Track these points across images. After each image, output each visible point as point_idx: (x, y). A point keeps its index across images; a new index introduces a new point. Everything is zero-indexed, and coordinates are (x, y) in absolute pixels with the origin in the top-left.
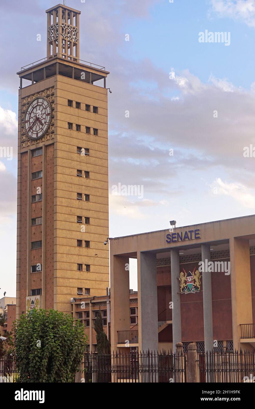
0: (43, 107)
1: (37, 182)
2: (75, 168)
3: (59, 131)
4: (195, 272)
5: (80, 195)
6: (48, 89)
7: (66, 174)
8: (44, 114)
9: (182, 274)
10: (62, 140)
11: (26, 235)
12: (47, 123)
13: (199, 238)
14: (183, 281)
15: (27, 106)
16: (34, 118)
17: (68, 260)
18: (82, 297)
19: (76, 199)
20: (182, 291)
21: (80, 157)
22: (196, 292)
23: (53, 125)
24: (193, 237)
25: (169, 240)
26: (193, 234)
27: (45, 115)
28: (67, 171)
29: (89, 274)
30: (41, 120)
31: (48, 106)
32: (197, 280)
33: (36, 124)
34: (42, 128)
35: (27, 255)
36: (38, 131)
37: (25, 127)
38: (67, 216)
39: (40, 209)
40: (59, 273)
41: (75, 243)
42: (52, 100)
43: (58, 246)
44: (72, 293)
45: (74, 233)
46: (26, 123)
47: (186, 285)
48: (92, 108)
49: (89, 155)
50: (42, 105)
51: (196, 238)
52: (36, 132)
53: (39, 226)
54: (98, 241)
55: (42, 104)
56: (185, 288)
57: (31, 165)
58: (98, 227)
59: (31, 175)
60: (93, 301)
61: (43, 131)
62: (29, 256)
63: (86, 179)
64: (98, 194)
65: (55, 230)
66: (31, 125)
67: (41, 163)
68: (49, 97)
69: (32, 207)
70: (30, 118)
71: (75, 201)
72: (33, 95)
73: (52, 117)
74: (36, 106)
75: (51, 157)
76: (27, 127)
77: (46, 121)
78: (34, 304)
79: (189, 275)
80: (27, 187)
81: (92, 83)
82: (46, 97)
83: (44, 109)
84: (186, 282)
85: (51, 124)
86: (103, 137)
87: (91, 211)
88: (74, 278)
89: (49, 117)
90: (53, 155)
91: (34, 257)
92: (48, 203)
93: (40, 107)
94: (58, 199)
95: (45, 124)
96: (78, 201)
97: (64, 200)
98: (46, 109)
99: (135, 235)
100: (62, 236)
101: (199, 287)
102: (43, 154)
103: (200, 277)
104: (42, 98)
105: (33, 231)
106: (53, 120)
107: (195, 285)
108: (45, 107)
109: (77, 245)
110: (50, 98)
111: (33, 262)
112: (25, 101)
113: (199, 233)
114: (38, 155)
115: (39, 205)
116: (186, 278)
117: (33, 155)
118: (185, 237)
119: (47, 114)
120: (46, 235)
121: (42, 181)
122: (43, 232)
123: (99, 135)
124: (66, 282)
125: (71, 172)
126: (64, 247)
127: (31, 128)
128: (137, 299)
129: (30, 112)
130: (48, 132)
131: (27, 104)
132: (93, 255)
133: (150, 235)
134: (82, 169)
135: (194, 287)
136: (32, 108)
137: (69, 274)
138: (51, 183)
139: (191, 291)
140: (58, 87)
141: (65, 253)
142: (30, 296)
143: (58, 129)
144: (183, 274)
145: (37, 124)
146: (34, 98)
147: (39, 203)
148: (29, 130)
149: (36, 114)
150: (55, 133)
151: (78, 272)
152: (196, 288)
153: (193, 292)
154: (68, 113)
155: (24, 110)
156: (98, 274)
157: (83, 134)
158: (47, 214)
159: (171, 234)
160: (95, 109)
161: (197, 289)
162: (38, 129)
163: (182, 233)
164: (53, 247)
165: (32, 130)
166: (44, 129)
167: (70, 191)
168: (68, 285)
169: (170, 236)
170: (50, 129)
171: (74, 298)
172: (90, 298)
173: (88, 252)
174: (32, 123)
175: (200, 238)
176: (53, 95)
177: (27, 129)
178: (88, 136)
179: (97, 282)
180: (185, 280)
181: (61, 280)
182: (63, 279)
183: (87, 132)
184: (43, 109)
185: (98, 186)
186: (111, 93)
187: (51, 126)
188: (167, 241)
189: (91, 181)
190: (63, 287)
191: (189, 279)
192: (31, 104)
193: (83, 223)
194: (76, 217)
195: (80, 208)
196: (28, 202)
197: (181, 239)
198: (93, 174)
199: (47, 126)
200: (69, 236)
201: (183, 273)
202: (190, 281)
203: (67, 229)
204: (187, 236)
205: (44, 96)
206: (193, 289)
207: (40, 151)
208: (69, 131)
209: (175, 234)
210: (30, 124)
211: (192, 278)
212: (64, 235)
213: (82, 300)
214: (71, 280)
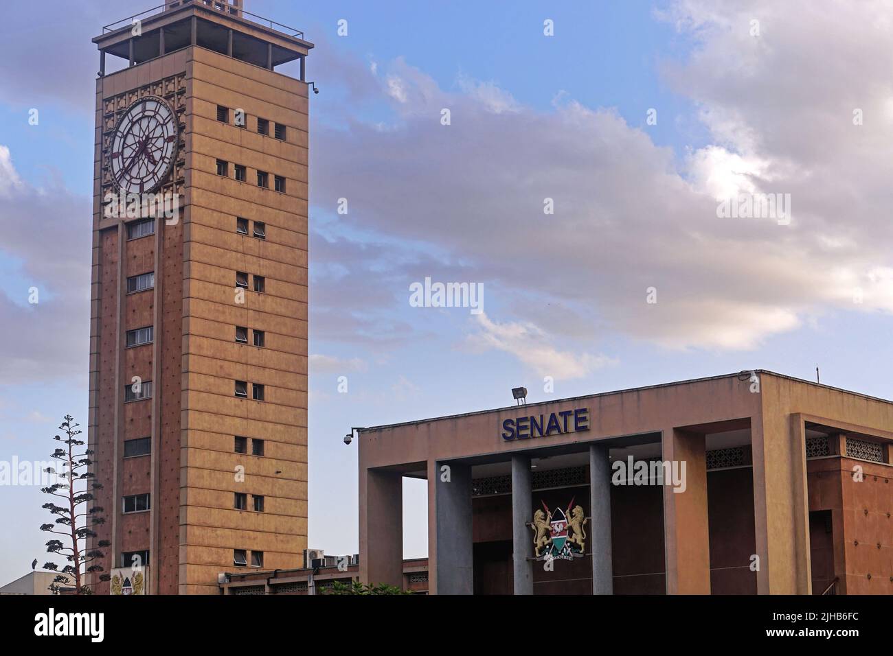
0: (158, 121)
1: (141, 298)
2: (232, 267)
3: (197, 178)
4: (574, 511)
5: (242, 331)
6: (169, 79)
7: (212, 280)
8: (158, 138)
9: (539, 513)
10: (203, 202)
11: (111, 424)
12: (166, 160)
13: (585, 429)
14: (541, 532)
15: (117, 117)
16: (134, 147)
17: (214, 485)
18: (244, 571)
19: (234, 340)
20: (538, 555)
21: (243, 243)
22: (574, 557)
23: (181, 164)
24: (572, 427)
25: (509, 434)
26: (572, 420)
27: (161, 140)
28: (214, 274)
29: (260, 516)
30: (152, 152)
31: (169, 118)
32: (577, 528)
33: (139, 160)
34: (154, 170)
35: (112, 472)
36: (143, 178)
37: (110, 169)
38: (211, 380)
39: (148, 364)
40: (192, 515)
41: (231, 444)
42: (179, 105)
43: (191, 450)
44: (223, 562)
45: (228, 419)
46: (115, 158)
47: (550, 541)
48: (272, 127)
49: (264, 238)
50: (154, 117)
51: (579, 430)
52: (139, 181)
53: (144, 402)
54: (283, 441)
55: (155, 115)
56: (548, 547)
57: (124, 258)
58: (284, 408)
59: (125, 282)
60: (273, 581)
61: (155, 177)
62: (118, 475)
63: (257, 294)
64: (284, 331)
65: (183, 414)
66: (126, 164)
67: (150, 255)
68: (173, 99)
69: (128, 358)
70: (123, 148)
71: (229, 346)
72: (132, 92)
73: (180, 146)
74: (140, 119)
75: (177, 239)
76: (116, 169)
77: (163, 155)
78: (131, 587)
79: (558, 517)
80: (115, 309)
81: (272, 69)
82: (164, 97)
83: (160, 126)
84: (548, 533)
85: (176, 163)
86: (297, 198)
87: (267, 370)
88: (226, 526)
89: (171, 145)
90: (181, 236)
91: (131, 476)
92: (168, 349)
93: (149, 122)
94: (192, 339)
95: (161, 161)
96: (237, 346)
97: (206, 342)
98: (164, 127)
99: (423, 422)
100: (200, 428)
101: (583, 545)
102: (156, 232)
103: (584, 522)
104: (155, 101)
105: (130, 414)
106: (182, 154)
107: (573, 540)
108: (162, 122)
109: (234, 449)
110: (174, 101)
111: (128, 488)
112: (111, 107)
113: (585, 418)
114: (144, 235)
115: (145, 353)
116: (550, 524)
117: (129, 236)
118: (550, 428)
119: (166, 137)
120: (161, 425)
121: (153, 296)
122: (153, 418)
123: (287, 191)
124: (209, 536)
125: (224, 277)
126: (206, 453)
127: (126, 171)
128: (427, 573)
129: (125, 133)
130: (169, 181)
131: (117, 114)
132: (272, 472)
133: (460, 422)
134: (248, 271)
135: (569, 544)
136: (130, 124)
137: (216, 517)
138: (174, 302)
139: (560, 554)
140: (196, 74)
141: (207, 466)
142: (121, 567)
143: (195, 173)
144: (542, 514)
145: (141, 162)
146: (134, 99)
147: (144, 349)
148: (122, 176)
149: (139, 137)
150: (187, 183)
151: (237, 513)
152: (575, 548)
153: (566, 557)
154: (218, 138)
155: (110, 128)
156: (282, 519)
157: (250, 188)
158: (163, 375)
159: (515, 420)
160: (281, 131)
161: (577, 550)
162: (143, 173)
163: (542, 416)
164: (180, 451)
165: (130, 175)
166: (160, 174)
167: (219, 320)
168: (212, 542)
169: (513, 424)
170: (175, 174)
171: (226, 574)
172: (266, 573)
173: (259, 466)
174: (130, 160)
175: (589, 430)
176: (182, 92)
177: (115, 173)
178: (262, 193)
179: (281, 537)
180: (547, 529)
181: (197, 531)
182: (200, 528)
183: (259, 184)
184: (156, 127)
185: (282, 310)
186: (317, 92)
187: (177, 167)
188: (504, 435)
189: (269, 299)
190: (201, 548)
191: (558, 526)
192: (126, 114)
193: (249, 397)
194: (233, 383)
195: (243, 361)
196: (118, 347)
197: (541, 431)
198: (273, 282)
199: (167, 168)
200: (216, 428)
201: (542, 511)
202: (558, 530)
203: (212, 411)
204: (555, 424)
205: (160, 94)
206: (567, 550)
207: (149, 225)
208: (219, 178)
209: (525, 419)
210: (125, 160)
211: (564, 524)
212: (206, 426)
213: (246, 577)
214: (219, 532)
